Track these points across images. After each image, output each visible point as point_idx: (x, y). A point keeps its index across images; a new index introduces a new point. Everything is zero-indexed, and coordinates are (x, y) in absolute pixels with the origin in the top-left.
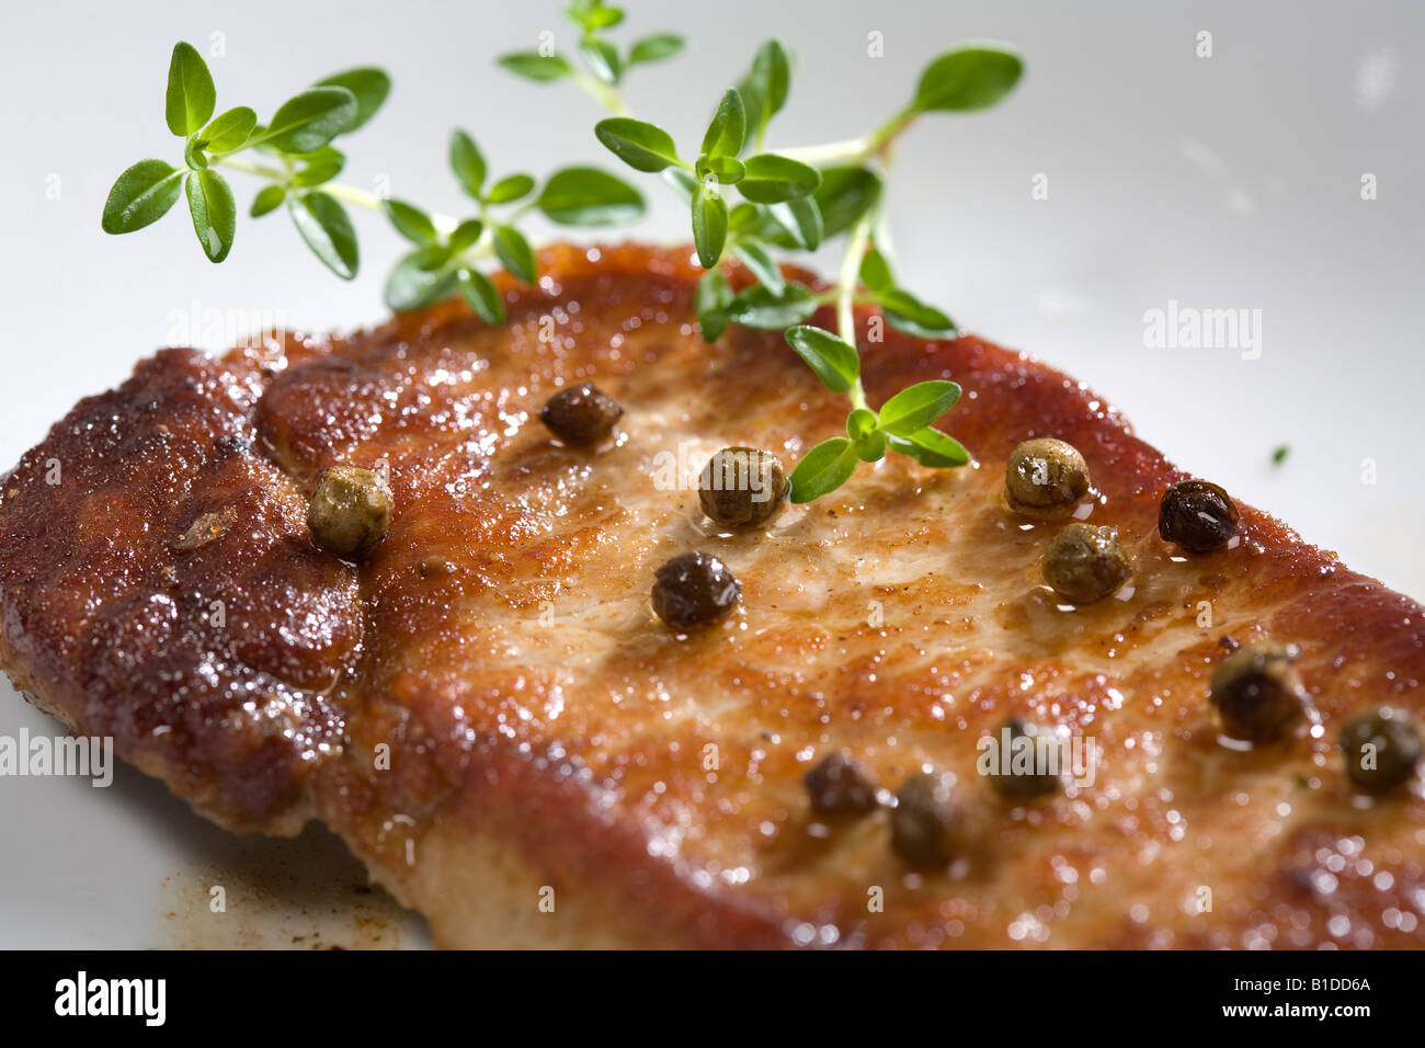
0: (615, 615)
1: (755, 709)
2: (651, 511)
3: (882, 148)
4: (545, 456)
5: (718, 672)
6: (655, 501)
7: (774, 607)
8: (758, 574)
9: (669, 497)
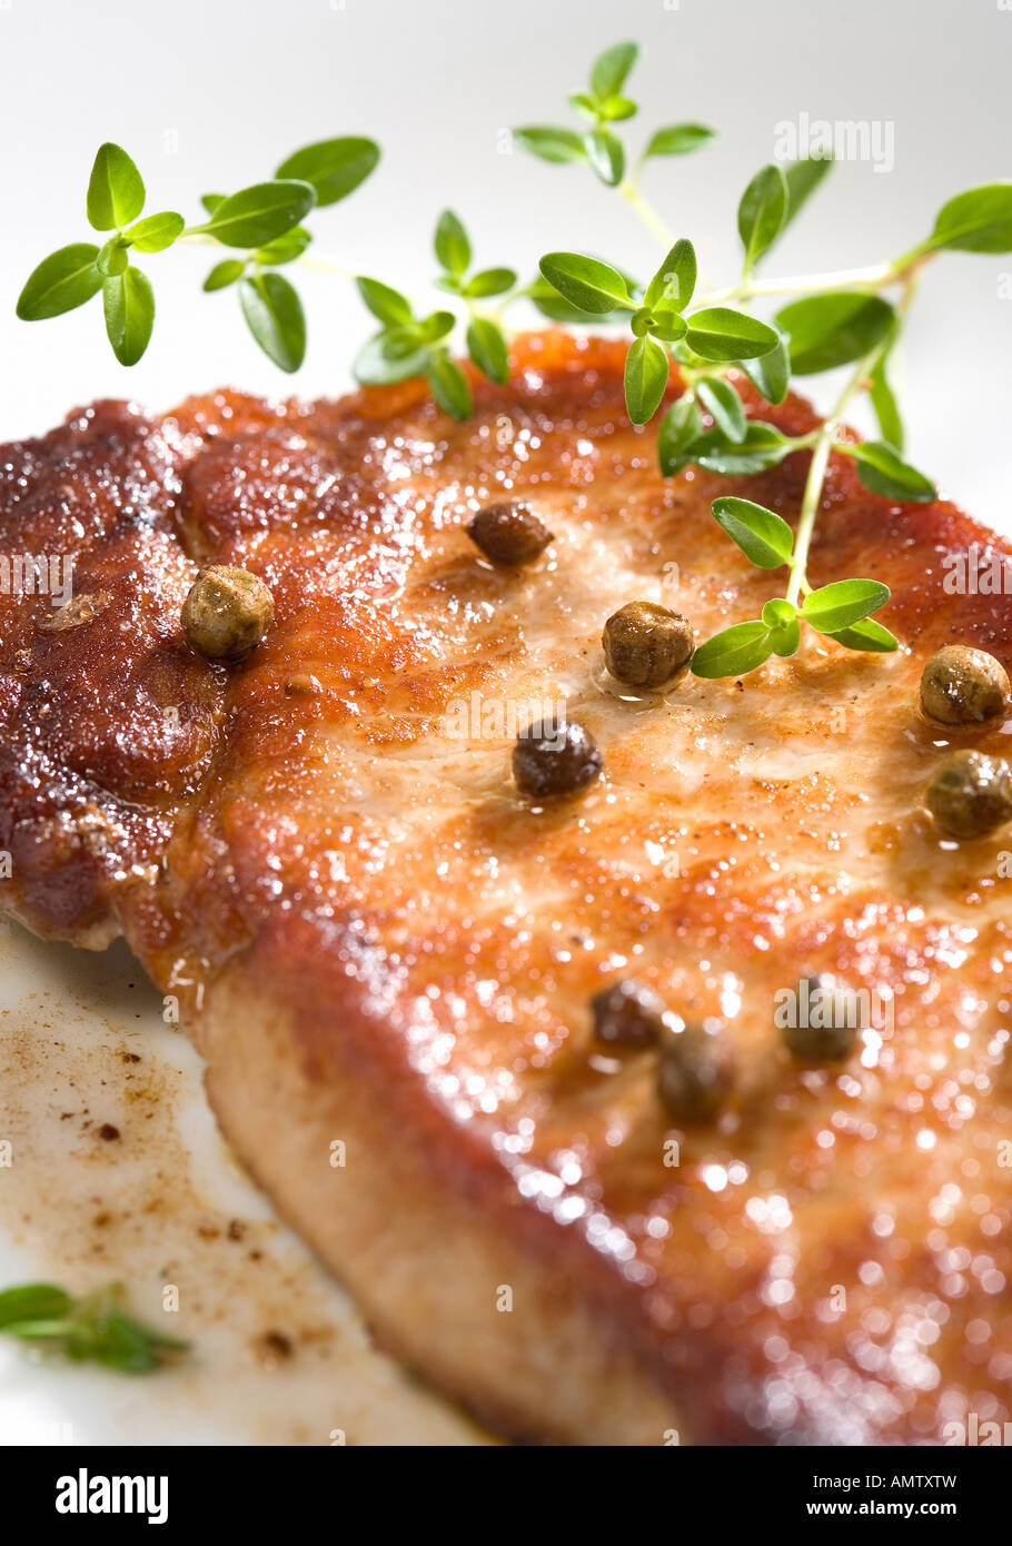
0: (476, 767)
1: (576, 907)
2: (552, 652)
3: (905, 275)
4: (464, 572)
5: (555, 855)
6: (562, 640)
7: (642, 785)
8: (636, 745)
9: (576, 639)
